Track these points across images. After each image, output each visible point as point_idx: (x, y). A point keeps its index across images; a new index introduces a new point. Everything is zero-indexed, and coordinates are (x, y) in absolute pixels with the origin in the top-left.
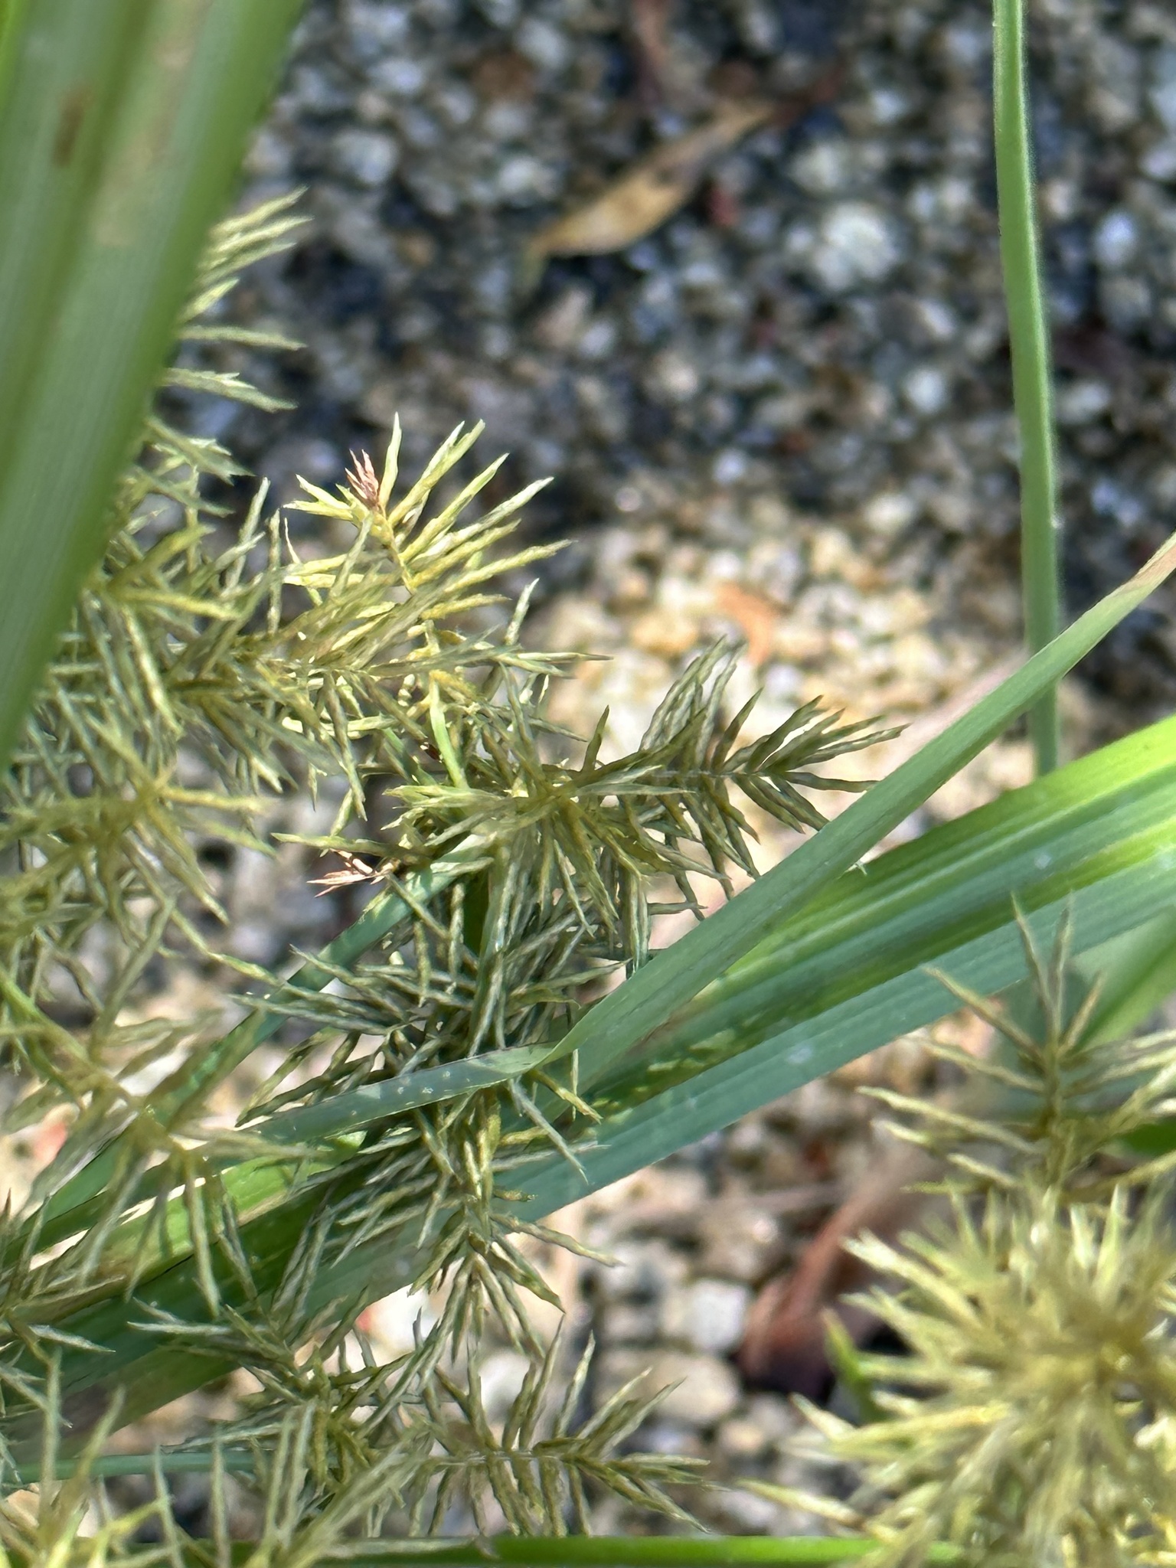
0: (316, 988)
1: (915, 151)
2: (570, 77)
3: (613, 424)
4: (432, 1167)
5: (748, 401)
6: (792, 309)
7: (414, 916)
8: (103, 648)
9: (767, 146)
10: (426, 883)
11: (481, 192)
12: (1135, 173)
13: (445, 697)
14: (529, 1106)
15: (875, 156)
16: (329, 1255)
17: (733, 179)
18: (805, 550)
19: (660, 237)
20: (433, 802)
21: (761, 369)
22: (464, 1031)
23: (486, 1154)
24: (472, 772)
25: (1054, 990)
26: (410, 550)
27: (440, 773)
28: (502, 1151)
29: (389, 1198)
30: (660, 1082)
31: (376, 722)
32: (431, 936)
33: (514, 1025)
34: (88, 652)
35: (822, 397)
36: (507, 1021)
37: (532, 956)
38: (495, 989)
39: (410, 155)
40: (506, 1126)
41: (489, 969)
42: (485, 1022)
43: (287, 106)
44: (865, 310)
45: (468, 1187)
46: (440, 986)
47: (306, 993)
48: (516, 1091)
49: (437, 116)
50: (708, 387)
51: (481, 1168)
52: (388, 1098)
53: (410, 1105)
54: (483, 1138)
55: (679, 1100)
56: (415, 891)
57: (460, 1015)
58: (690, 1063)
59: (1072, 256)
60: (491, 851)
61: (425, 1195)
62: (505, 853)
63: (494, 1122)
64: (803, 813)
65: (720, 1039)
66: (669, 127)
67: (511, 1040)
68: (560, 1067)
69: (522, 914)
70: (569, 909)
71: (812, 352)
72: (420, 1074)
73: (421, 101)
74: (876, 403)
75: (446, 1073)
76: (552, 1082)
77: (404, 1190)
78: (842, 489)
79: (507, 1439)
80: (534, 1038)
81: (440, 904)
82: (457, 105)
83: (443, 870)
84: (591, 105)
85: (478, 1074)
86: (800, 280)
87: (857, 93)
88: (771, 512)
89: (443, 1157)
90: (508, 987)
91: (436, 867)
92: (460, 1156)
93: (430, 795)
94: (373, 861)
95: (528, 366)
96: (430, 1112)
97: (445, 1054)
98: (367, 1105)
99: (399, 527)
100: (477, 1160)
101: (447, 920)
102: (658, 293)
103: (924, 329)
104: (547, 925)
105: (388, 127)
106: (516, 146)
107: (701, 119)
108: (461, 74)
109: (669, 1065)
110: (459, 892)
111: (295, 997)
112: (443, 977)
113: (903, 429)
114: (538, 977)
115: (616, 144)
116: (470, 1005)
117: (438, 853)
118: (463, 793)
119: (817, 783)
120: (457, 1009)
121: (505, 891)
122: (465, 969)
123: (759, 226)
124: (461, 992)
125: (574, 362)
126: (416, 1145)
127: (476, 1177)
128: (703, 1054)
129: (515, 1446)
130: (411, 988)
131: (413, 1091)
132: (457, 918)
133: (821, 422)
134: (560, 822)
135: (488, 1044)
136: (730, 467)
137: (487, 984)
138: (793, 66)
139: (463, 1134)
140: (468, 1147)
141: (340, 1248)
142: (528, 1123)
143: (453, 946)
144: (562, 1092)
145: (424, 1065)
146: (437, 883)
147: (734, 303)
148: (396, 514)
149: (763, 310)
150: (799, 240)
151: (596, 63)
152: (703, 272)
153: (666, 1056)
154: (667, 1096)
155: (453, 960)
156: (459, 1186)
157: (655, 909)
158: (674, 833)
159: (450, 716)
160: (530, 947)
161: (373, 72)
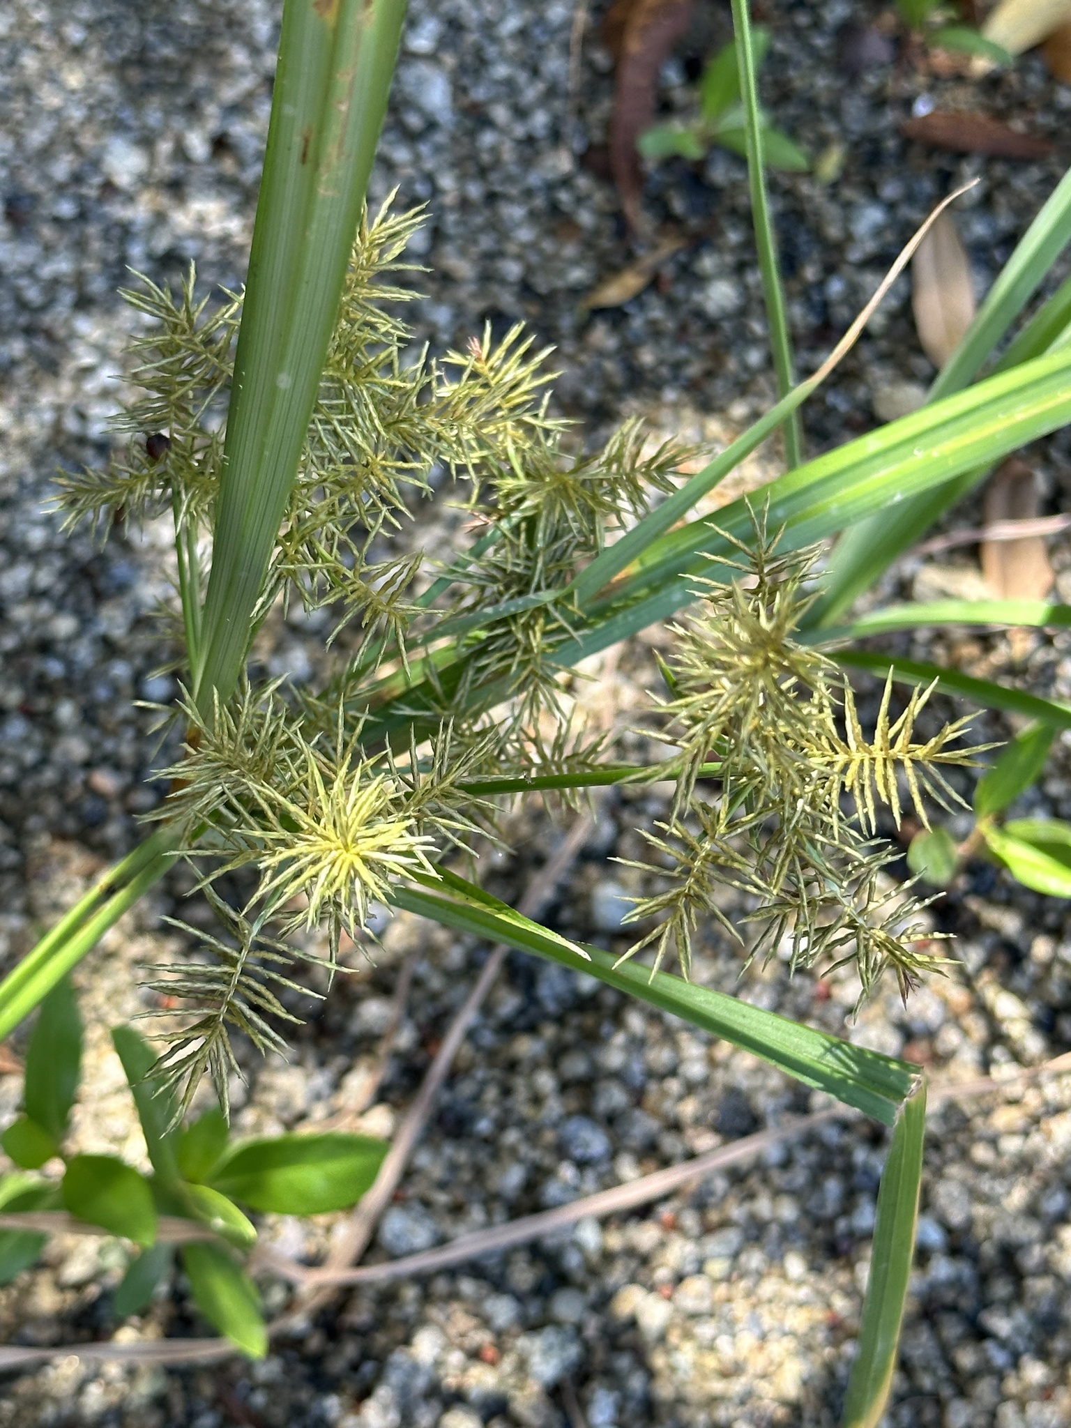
0: (465, 567)
1: (747, 257)
2: (597, 232)
3: (619, 379)
4: (517, 642)
5: (677, 366)
6: (696, 327)
7: (504, 536)
8: (355, 406)
9: (682, 258)
10: (509, 521)
11: (559, 284)
12: (845, 261)
13: (515, 442)
14: (557, 615)
15: (729, 259)
16: (473, 682)
17: (669, 271)
18: (702, 428)
19: (638, 299)
20: (510, 486)
21: (683, 352)
22: (528, 584)
23: (538, 635)
24: (528, 475)
25: (762, 531)
26: (496, 379)
27: (512, 473)
28: (545, 634)
29: (498, 655)
30: (616, 611)
31: (485, 453)
32: (512, 543)
33: (549, 580)
34: (350, 410)
35: (708, 364)
36: (546, 579)
37: (555, 551)
38: (540, 565)
39: (529, 270)
40: (547, 622)
41: (537, 556)
42: (536, 579)
43: (474, 250)
44: (727, 326)
45: (531, 650)
46: (518, 565)
47: (460, 570)
48: (551, 608)
49: (540, 252)
50: (661, 362)
51: (537, 640)
52: (497, 612)
53: (506, 615)
54: (537, 628)
55: (625, 617)
56: (504, 525)
57: (526, 578)
58: (630, 602)
59: (816, 297)
60: (536, 507)
61: (513, 655)
62: (541, 507)
63: (541, 621)
64: (670, 488)
65: (643, 592)
66: (641, 252)
67: (548, 586)
68: (569, 597)
69: (551, 533)
70: (571, 530)
71: (704, 344)
72: (511, 602)
73: (533, 246)
74: (732, 365)
75: (520, 601)
76: (565, 603)
77: (505, 652)
78: (718, 403)
79: (553, 755)
80: (558, 585)
81: (516, 530)
82: (548, 246)
83: (516, 516)
84: (606, 243)
85: (534, 601)
86: (699, 314)
87: (721, 233)
88: (688, 413)
89: (520, 636)
90: (545, 564)
91: (513, 515)
92: (528, 637)
93: (508, 484)
94: (488, 514)
95: (584, 358)
96: (514, 617)
97: (520, 593)
98: (487, 615)
99: (491, 369)
100: (535, 636)
101: (518, 536)
102: (637, 323)
103: (752, 332)
104: (562, 537)
105: (519, 258)
106: (575, 262)
107: (654, 247)
108: (551, 233)
109: (620, 604)
110: (523, 525)
111: (454, 572)
112: (518, 561)
113: (745, 377)
114: (558, 560)
115: (617, 259)
116: (530, 573)
117: (514, 509)
118: (523, 481)
119: (676, 473)
120: (525, 575)
121: (541, 524)
122: (528, 558)
123: (679, 291)
124: (527, 568)
125: (601, 353)
126: (509, 632)
127: (534, 644)
128: (636, 599)
129: (556, 758)
130: (504, 566)
131: (506, 609)
132: (523, 536)
133: (709, 374)
134: (562, 491)
135: (538, 589)
136: (670, 395)
137: (536, 563)
138: (694, 223)
139: (527, 627)
140: (531, 633)
141: (477, 679)
142: (555, 620)
143: (521, 548)
144: (570, 607)
145: (512, 598)
146: (514, 521)
147: (670, 325)
148: (490, 363)
149: (683, 329)
150: (697, 297)
151: (609, 225)
152: (657, 312)
153: (619, 599)
154: (620, 617)
155: (522, 554)
156: (528, 650)
157: (608, 529)
158: (616, 496)
159: (517, 450)
160: (555, 546)
161: (513, 235)
